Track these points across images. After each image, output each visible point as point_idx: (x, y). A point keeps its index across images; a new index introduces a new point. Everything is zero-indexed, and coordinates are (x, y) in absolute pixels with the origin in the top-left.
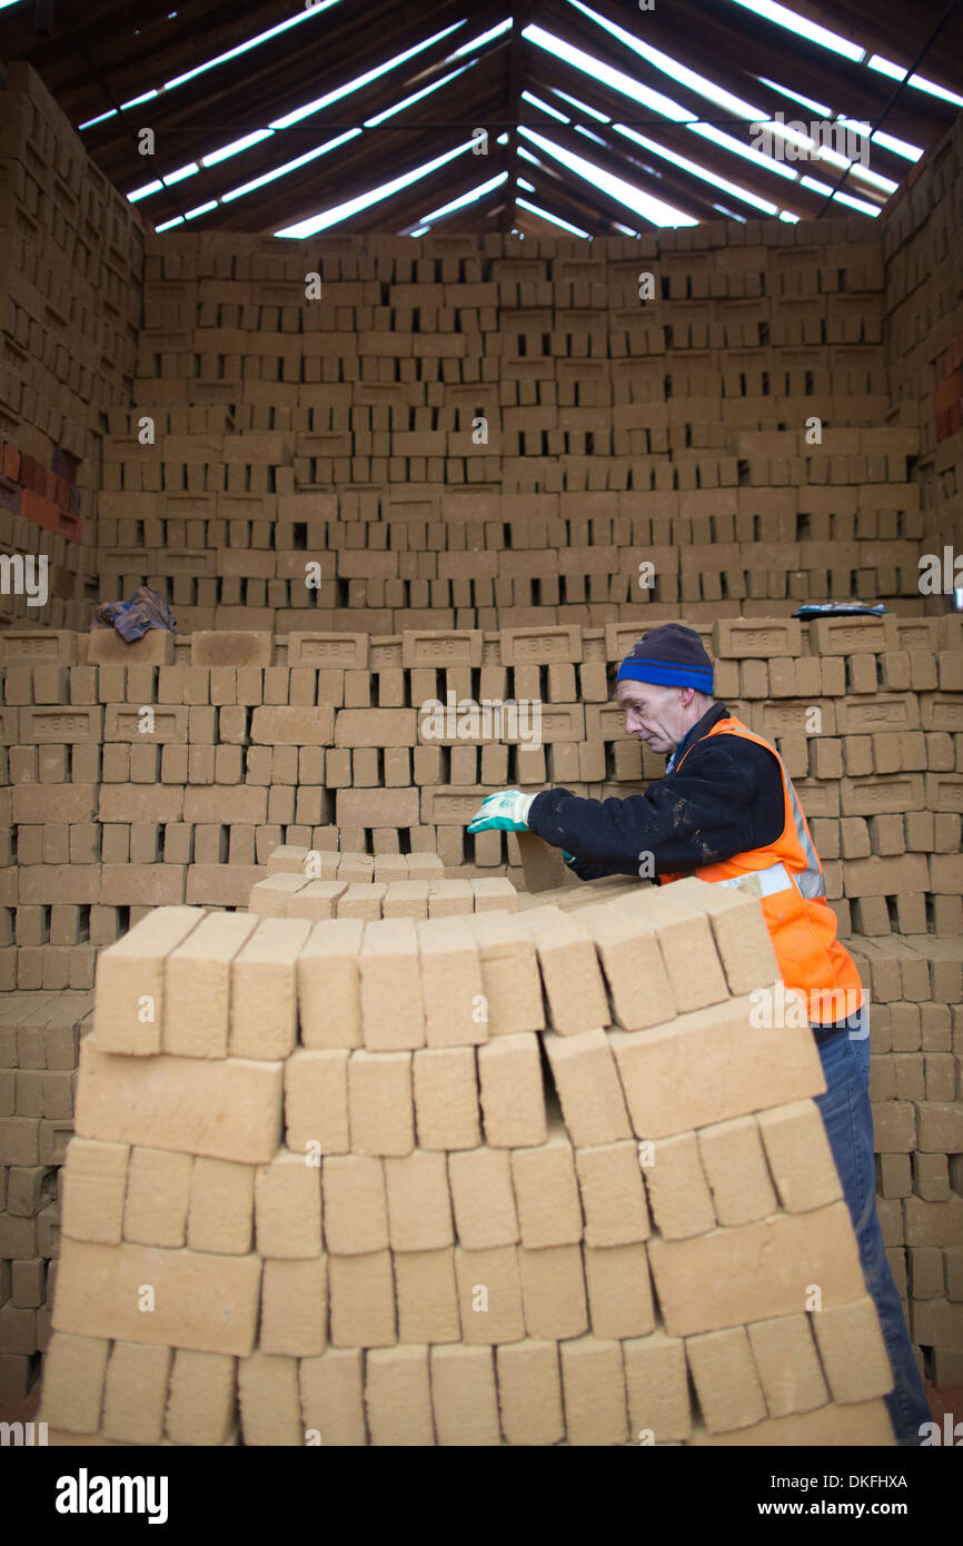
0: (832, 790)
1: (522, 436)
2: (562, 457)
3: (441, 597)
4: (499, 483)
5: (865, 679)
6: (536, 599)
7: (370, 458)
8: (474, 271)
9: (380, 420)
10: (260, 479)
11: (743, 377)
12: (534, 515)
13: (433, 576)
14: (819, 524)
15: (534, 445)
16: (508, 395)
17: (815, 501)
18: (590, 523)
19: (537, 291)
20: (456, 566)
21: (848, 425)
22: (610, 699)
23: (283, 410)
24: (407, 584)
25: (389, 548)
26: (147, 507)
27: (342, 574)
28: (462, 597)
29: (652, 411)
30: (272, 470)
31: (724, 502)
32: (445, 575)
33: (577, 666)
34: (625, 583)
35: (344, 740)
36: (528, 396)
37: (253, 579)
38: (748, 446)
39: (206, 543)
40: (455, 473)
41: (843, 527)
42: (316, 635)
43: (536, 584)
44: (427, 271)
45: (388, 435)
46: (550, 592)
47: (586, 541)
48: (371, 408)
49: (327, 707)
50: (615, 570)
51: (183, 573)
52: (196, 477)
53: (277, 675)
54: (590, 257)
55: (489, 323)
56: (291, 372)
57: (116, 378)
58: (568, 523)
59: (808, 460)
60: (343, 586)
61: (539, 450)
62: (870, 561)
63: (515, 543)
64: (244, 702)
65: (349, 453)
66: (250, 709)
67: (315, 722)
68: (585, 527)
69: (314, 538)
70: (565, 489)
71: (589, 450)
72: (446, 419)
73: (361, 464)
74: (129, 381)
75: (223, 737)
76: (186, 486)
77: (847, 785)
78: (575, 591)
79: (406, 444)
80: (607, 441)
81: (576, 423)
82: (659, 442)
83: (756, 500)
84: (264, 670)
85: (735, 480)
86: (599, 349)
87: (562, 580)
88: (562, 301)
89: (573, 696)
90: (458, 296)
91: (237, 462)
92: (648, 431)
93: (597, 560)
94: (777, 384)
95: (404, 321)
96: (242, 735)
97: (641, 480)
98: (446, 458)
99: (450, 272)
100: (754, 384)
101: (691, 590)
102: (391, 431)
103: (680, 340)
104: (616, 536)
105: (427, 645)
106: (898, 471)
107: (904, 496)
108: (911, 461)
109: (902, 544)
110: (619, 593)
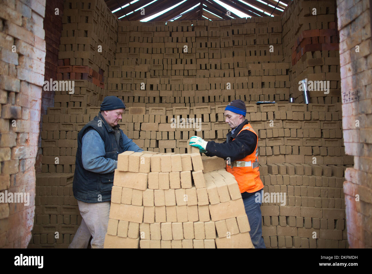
0: (264, 141)
1: (201, 65)
2: (210, 70)
3: (182, 101)
4: (196, 75)
5: (271, 117)
6: (203, 101)
7: (167, 70)
8: (190, 29)
9: (169, 62)
10: (143, 75)
11: (250, 52)
12: (203, 82)
13: (180, 96)
14: (266, 84)
15: (203, 67)
16: (198, 57)
17: (265, 79)
18: (215, 84)
19: (204, 33)
20: (185, 94)
21: (274, 62)
22: (216, 121)
23: (148, 60)
24: (175, 98)
25: (171, 90)
26: (118, 81)
27: (161, 96)
28: (187, 101)
29: (230, 59)
30: (146, 73)
31: (245, 80)
32: (183, 96)
33: (209, 114)
34: (223, 97)
35: (160, 130)
36: (202, 56)
37: (141, 97)
38: (250, 67)
39: (131, 89)
40: (186, 74)
41: (272, 85)
42: (155, 108)
43: (203, 98)
44: (180, 29)
45: (171, 65)
46: (206, 100)
47: (215, 88)
48: (167, 59)
49: (157, 123)
50: (221, 95)
51: (126, 96)
52: (129, 74)
53: (146, 116)
54: (216, 25)
55: (194, 40)
56: (150, 51)
57: (112, 53)
58: (210, 84)
59: (264, 70)
60: (161, 98)
61: (204, 68)
62: (278, 92)
63: (199, 89)
64: (140, 122)
65: (163, 69)
66: (141, 123)
67: (154, 126)
68: (214, 85)
69: (155, 88)
70: (210, 77)
71: (216, 68)
72: (184, 61)
73: (165, 71)
74: (114, 54)
75: (135, 129)
76: (127, 76)
77: (267, 140)
78: (212, 99)
79: (175, 67)
80: (220, 66)
81: (213, 62)
82: (231, 66)
83: (252, 79)
84: (144, 115)
85: (248, 75)
86: (218, 46)
87: (209, 97)
88: (210, 35)
89: (208, 121)
90: (187, 34)
91: (138, 71)
92: (229, 64)
93: (217, 93)
94: (258, 53)
95: (175, 40)
96: (139, 129)
97: (227, 75)
98: (184, 70)
99: (185, 29)
100: (253, 53)
102: (172, 64)
103: (236, 43)
104: (221, 87)
105: (178, 110)
106: (284, 72)
107: (286, 78)
108: (287, 71)
109: (285, 89)
110: (222, 100)
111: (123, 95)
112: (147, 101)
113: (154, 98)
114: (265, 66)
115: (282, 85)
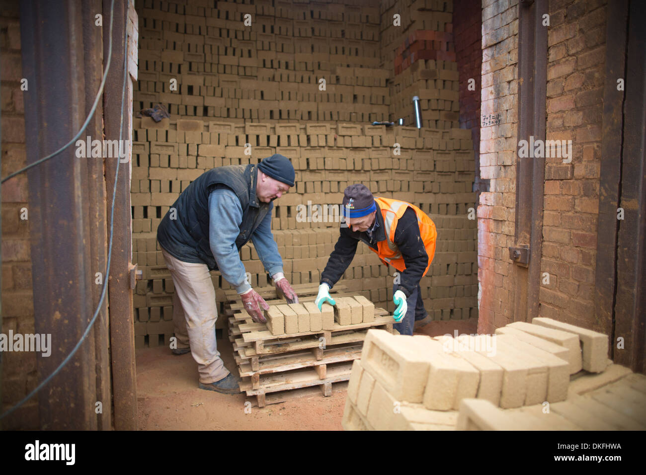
0: (368, 174)
1: (264, 61)
2: (278, 69)
3: (240, 115)
4: (256, 77)
5: (377, 144)
6: (272, 117)
7: (211, 64)
9: (215, 51)
10: (175, 69)
11: (336, 48)
12: (271, 89)
13: (237, 107)
14: (360, 99)
15: (268, 64)
16: (260, 47)
17: (358, 91)
18: (289, 93)
19: (270, 10)
20: (245, 104)
21: (369, 67)
22: (308, 146)
23: (179, 43)
24: (228, 109)
25: (222, 96)
27: (206, 104)
28: (247, 115)
29: (307, 56)
30: (180, 66)
31: (332, 89)
32: (241, 107)
33: (298, 136)
34: (301, 114)
35: (228, 156)
36: (266, 47)
37: (173, 104)
38: (339, 71)
39: (155, 90)
40: (241, 72)
41: (367, 100)
42: (218, 123)
43: (271, 112)
45: (217, 56)
46: (276, 115)
47: (288, 99)
48: (211, 46)
49: (223, 145)
50: (297, 109)
51: (146, 100)
52: (151, 66)
53: (206, 134)
56: (181, 29)
58: (282, 92)
59: (357, 77)
60: (206, 110)
61: (270, 66)
62: (375, 111)
63: (265, 97)
64: (196, 143)
65: (203, 61)
66: (198, 145)
67: (220, 150)
68: (288, 94)
69: (196, 91)
70: (281, 81)
71: (287, 67)
72: (238, 52)
73: (208, 66)
75: (190, 153)
76: (147, 69)
77: (372, 172)
78: (284, 115)
79: (224, 60)
80: (293, 65)
81: (283, 58)
82: (310, 67)
83: (341, 89)
84: (202, 133)
85: (335, 82)
86: (290, 33)
87: (280, 111)
88: (278, 15)
89: (297, 145)
90: (242, 8)
91: (166, 62)
92: (306, 63)
93: (291, 105)
94: (347, 52)
95: (223, 15)
96: (196, 153)
97: (306, 79)
98: (238, 66)
100: (340, 50)
101: (321, 117)
102: (218, 55)
103: (317, 33)
104: (298, 98)
105: (253, 128)
106: (383, 83)
107: (385, 91)
108: (387, 80)
109: (383, 106)
110: (299, 117)
111: (142, 100)
112: (182, 112)
113: (195, 108)
114: (359, 72)
115: (380, 102)
